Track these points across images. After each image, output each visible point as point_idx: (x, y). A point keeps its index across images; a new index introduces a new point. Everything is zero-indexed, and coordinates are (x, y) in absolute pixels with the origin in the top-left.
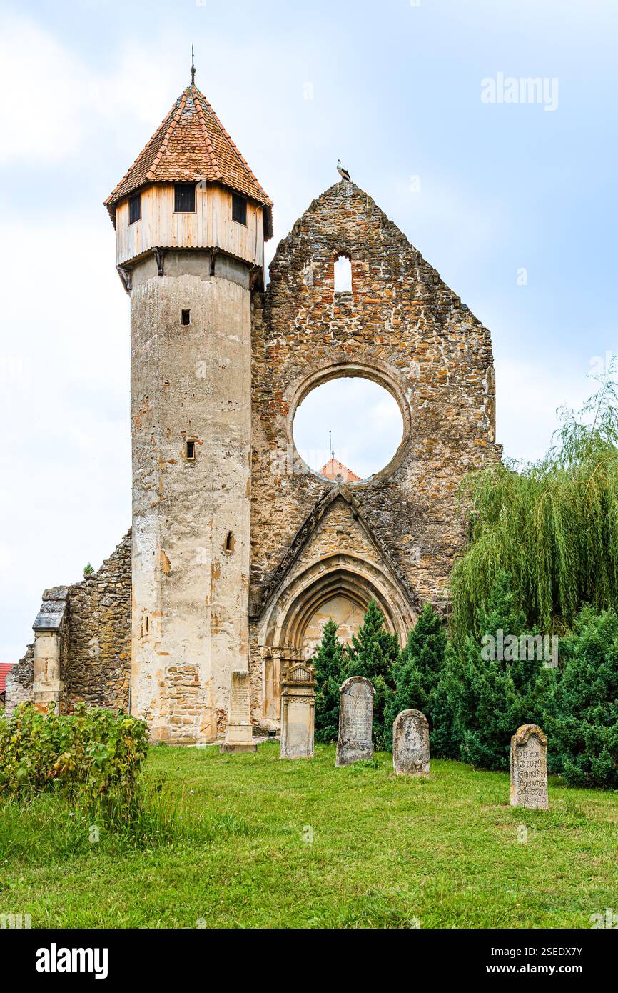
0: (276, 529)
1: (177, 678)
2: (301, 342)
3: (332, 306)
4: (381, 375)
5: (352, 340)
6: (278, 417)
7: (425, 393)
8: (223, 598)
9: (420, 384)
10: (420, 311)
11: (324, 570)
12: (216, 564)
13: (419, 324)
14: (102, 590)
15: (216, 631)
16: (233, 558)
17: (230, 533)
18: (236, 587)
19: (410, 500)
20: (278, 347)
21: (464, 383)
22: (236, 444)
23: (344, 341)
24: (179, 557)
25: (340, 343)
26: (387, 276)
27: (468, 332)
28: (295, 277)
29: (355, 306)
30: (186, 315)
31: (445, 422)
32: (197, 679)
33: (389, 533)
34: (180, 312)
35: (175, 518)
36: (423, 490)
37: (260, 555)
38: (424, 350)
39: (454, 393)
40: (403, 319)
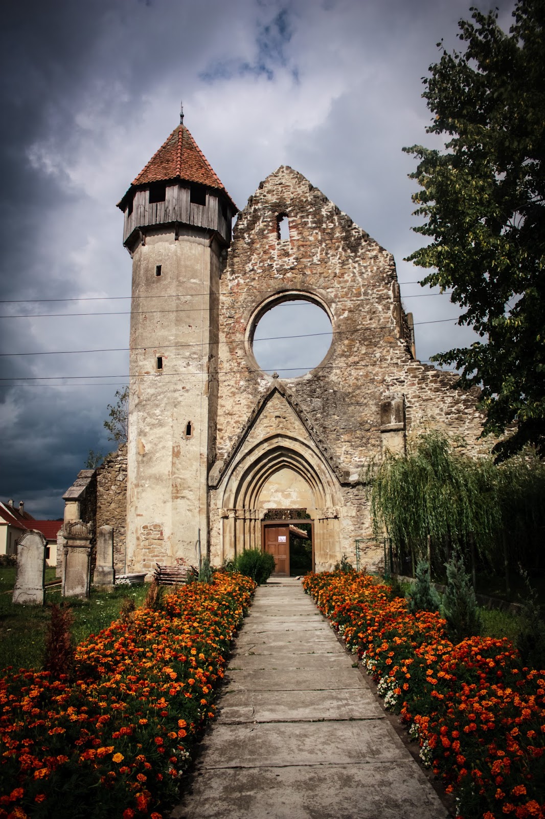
0: (236, 418)
1: (148, 534)
2: (254, 279)
3: (276, 251)
4: (313, 296)
5: (290, 273)
6: (238, 335)
7: (345, 306)
8: (183, 472)
9: (341, 299)
10: (338, 247)
11: (266, 447)
12: (177, 446)
13: (338, 256)
14: (117, 470)
15: (177, 497)
16: (192, 441)
17: (189, 423)
18: (195, 463)
19: (335, 389)
20: (238, 285)
21: (374, 296)
22: (195, 356)
23: (284, 275)
24: (150, 442)
25: (282, 276)
26: (314, 225)
27: (376, 257)
28: (250, 235)
29: (292, 249)
30: (159, 268)
31: (361, 326)
32: (162, 534)
33: (319, 415)
34: (155, 267)
35: (148, 414)
36: (345, 380)
37: (224, 438)
38: (343, 274)
39: (367, 304)
40: (327, 254)
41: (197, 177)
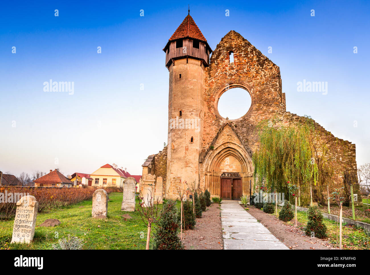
0: (211, 136)
1: (175, 181)
2: (219, 79)
3: (228, 67)
4: (243, 86)
5: (234, 76)
6: (212, 102)
7: (257, 89)
8: (189, 156)
9: (256, 87)
10: (255, 64)
11: (223, 147)
12: (187, 146)
13: (255, 69)
14: (163, 155)
15: (187, 167)
16: (193, 144)
17: (192, 137)
18: (194, 153)
19: (252, 124)
20: (212, 82)
21: (270, 85)
22: (195, 111)
23: (231, 77)
24: (177, 144)
25: (230, 78)
26: (244, 56)
27: (271, 68)
28: (217, 61)
29: (235, 66)
30: (180, 75)
31: (264, 98)
32: (181, 181)
33: (245, 135)
34: (179, 75)
35: (176, 133)
36: (257, 120)
37: (206, 144)
38: (256, 76)
39: (267, 89)
40: (250, 68)
41: (195, 36)
